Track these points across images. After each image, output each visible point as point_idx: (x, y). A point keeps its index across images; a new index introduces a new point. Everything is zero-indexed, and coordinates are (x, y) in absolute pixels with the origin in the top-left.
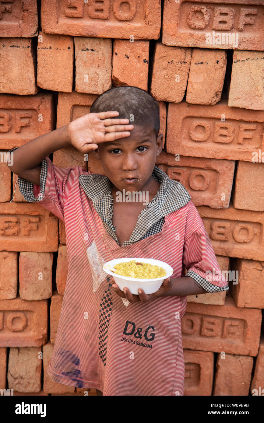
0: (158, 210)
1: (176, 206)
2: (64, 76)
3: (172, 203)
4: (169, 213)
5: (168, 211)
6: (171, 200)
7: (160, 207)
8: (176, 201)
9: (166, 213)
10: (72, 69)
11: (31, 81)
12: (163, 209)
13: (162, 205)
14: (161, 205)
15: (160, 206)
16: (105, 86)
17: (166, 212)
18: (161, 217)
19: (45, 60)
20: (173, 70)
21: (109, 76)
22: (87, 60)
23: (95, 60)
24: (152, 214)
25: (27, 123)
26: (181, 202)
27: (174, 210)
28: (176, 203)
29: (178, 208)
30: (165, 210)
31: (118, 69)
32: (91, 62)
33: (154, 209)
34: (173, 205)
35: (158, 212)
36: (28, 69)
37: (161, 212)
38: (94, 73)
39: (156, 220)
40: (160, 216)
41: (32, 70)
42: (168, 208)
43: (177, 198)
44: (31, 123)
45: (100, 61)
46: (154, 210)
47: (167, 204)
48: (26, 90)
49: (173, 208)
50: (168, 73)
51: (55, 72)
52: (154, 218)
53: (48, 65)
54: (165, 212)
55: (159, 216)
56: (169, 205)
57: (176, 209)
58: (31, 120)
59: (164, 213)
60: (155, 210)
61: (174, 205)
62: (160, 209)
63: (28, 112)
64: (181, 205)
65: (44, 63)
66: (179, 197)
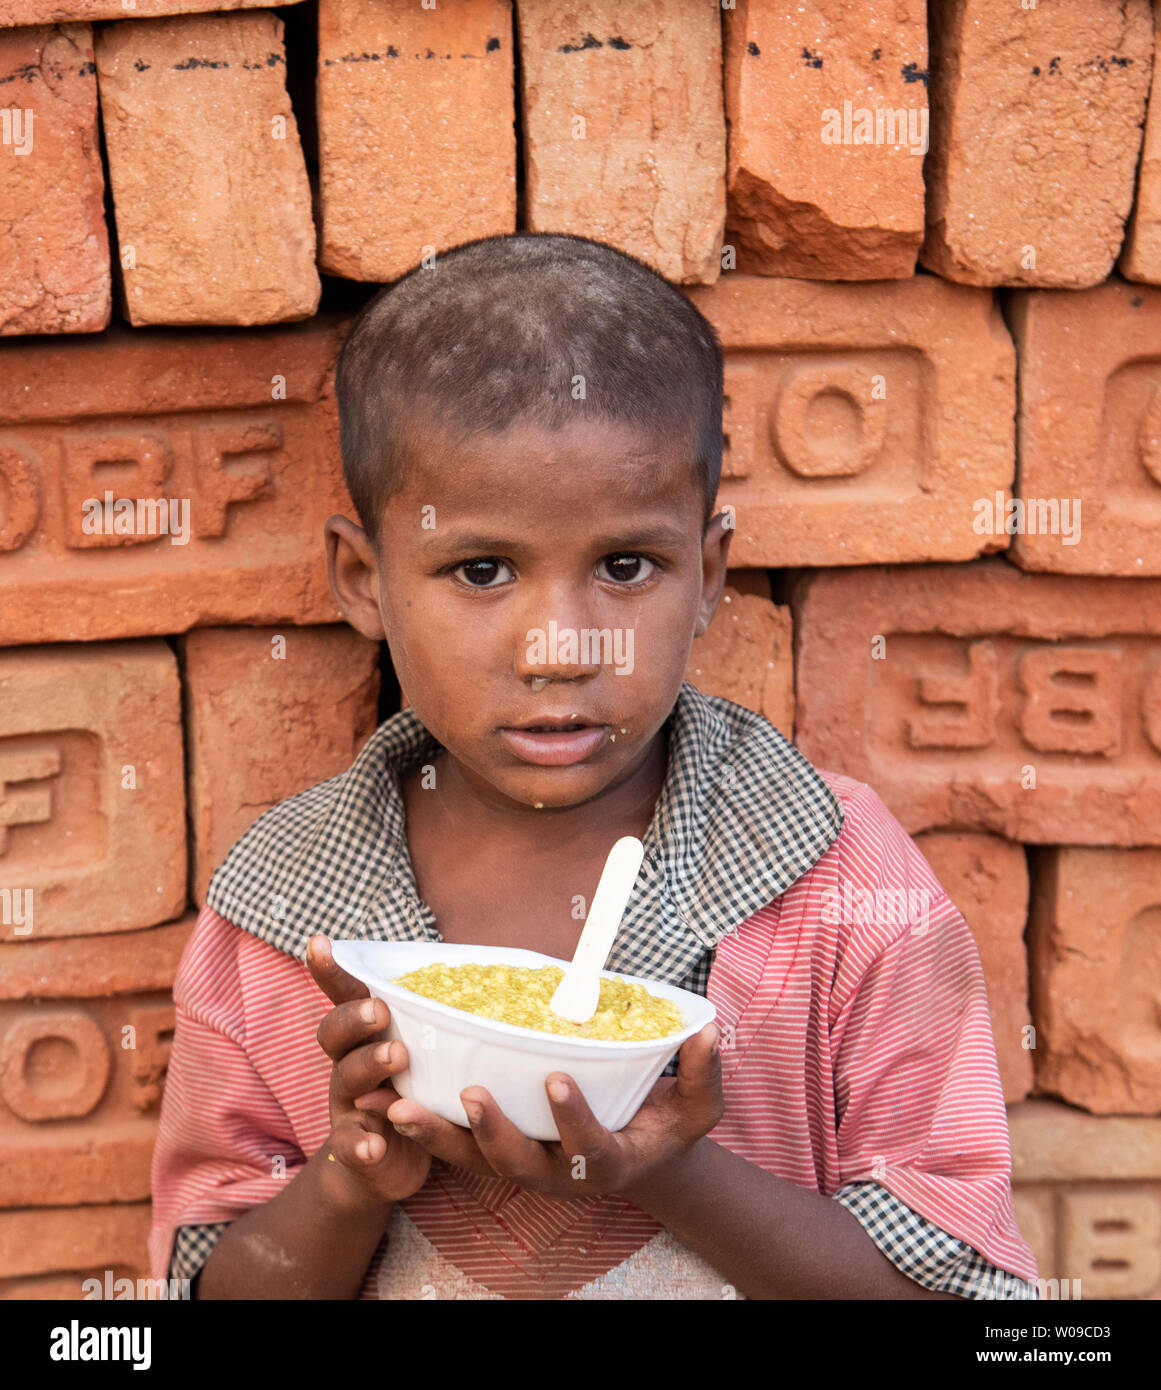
0: (673, 915)
1: (768, 875)
2: (470, 200)
3: (745, 862)
4: (740, 921)
5: (733, 912)
6: (734, 843)
7: (680, 897)
8: (766, 847)
9: (721, 927)
10: (510, 160)
11: (299, 243)
12: (698, 907)
13: (693, 885)
14: (687, 884)
15: (683, 890)
16: (693, 235)
17: (723, 919)
18: (695, 950)
19: (366, 124)
20: (1058, 110)
21: (717, 175)
22: (591, 98)
23: (634, 95)
24: (645, 943)
25: (262, 478)
26: (793, 844)
27: (763, 900)
28: (764, 856)
29: (783, 885)
30: (715, 909)
31: (770, 129)
32: (615, 107)
33: (649, 914)
34: (751, 871)
35: (676, 928)
36: (277, 180)
37: (694, 924)
38: (632, 166)
39: (670, 970)
40: (693, 944)
41: (300, 183)
42: (728, 893)
43: (766, 824)
44: (278, 481)
45: (662, 98)
46: (649, 920)
47: (716, 873)
48: (271, 295)
49: (756, 891)
50: (1034, 131)
51: (421, 183)
52: (659, 965)
53: (380, 146)
54: (714, 917)
55: (684, 946)
56: (732, 877)
57: (772, 892)
58: (278, 463)
59: (712, 926)
60: (659, 919)
61: (759, 873)
62: (685, 906)
63: (261, 422)
64: (796, 860)
65: (362, 138)
66: (777, 818)
